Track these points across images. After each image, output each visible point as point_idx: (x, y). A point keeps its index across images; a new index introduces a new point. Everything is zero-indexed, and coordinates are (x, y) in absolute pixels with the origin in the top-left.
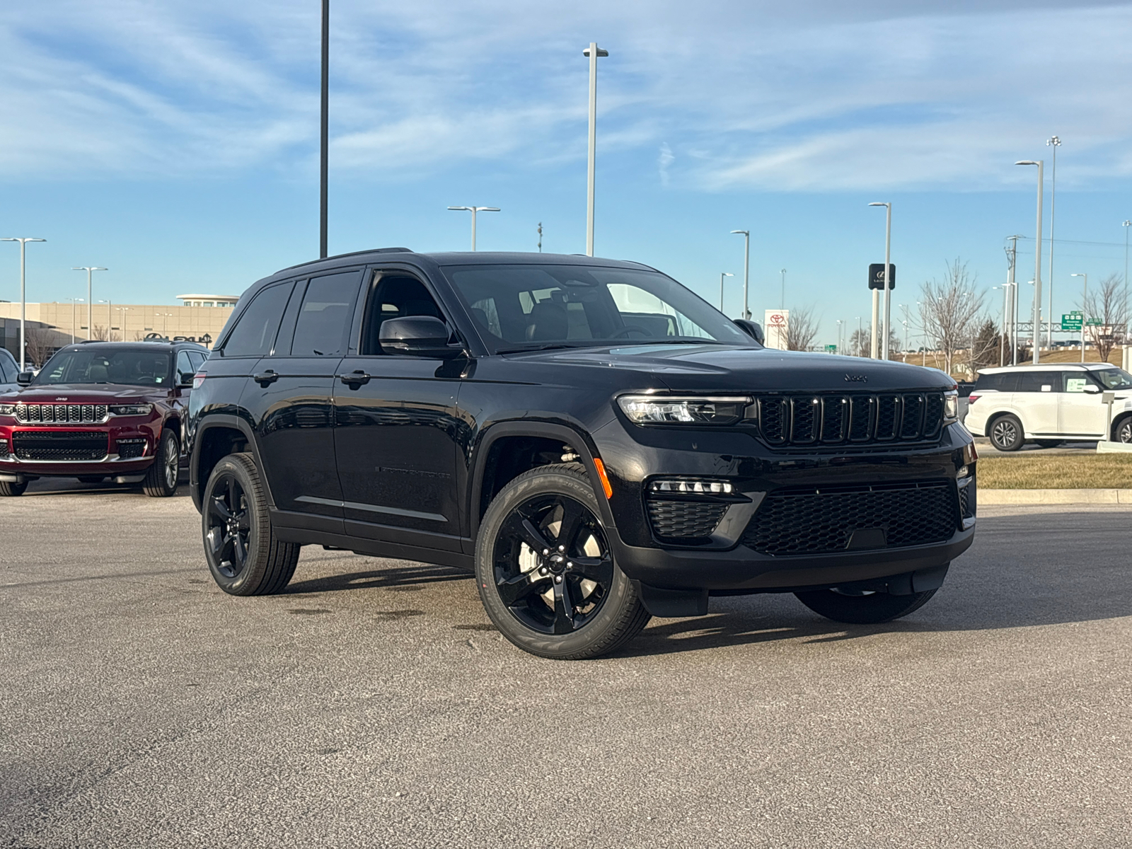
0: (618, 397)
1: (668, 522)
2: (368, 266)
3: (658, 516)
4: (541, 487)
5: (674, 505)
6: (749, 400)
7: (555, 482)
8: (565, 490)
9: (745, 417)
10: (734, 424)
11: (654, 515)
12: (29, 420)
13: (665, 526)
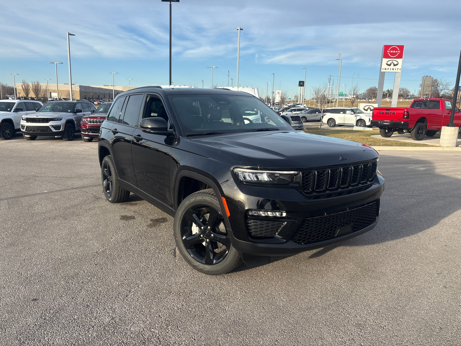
0: (233, 169)
1: (256, 230)
2: (146, 93)
3: (251, 226)
4: (200, 201)
5: (259, 222)
6: (296, 173)
7: (206, 200)
8: (211, 204)
9: (294, 181)
10: (288, 184)
11: (249, 226)
12: (91, 123)
13: (254, 232)
